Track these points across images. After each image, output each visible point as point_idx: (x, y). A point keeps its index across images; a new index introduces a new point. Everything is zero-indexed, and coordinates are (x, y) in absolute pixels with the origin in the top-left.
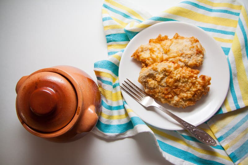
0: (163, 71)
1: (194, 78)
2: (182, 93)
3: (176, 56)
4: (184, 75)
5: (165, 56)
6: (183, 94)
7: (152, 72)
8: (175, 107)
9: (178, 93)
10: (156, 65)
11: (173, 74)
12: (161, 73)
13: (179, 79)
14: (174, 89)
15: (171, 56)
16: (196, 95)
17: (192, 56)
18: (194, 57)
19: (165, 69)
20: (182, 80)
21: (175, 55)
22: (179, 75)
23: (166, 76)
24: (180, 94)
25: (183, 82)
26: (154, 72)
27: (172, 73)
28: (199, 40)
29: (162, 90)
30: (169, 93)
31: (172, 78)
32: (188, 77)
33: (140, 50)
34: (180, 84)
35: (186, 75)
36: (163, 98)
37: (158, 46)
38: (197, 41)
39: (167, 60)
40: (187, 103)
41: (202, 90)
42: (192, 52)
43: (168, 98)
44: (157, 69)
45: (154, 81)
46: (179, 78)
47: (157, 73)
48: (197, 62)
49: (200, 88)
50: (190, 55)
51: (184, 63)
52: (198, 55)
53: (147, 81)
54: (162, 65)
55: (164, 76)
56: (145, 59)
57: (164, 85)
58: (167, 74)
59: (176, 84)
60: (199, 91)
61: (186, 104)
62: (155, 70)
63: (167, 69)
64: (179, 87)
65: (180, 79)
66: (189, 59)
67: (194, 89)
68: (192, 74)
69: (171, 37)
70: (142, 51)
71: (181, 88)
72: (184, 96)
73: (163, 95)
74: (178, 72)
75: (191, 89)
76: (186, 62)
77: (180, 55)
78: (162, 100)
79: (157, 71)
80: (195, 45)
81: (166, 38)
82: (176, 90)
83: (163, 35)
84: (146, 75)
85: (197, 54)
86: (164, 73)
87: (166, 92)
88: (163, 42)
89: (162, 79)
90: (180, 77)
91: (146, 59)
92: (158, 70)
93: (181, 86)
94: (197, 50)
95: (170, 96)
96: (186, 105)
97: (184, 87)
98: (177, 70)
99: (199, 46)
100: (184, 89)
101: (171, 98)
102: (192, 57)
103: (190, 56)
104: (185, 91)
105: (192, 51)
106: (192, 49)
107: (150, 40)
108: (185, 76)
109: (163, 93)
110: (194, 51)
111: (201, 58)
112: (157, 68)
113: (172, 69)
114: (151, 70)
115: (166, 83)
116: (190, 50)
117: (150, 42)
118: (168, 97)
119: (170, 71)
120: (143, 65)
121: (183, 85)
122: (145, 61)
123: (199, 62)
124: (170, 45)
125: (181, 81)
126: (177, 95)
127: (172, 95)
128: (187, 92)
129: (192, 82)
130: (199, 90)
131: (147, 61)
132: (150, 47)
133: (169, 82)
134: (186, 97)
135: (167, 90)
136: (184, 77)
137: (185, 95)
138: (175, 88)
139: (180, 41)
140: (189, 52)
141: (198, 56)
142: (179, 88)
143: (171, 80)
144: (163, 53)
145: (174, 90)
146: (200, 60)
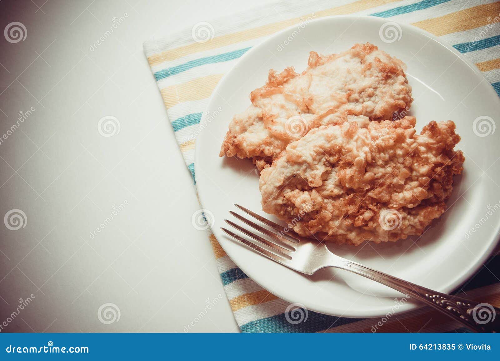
0: (317, 158)
1: (409, 141)
2: (396, 194)
3: (338, 107)
4: (379, 142)
5: (308, 119)
6: (401, 195)
7: (289, 171)
8: (395, 240)
9: (386, 197)
10: (294, 148)
11: (349, 151)
12: (316, 163)
13: (370, 159)
14: (368, 191)
15: (322, 113)
16: (435, 185)
17: (375, 88)
18: (384, 90)
19: (321, 147)
20: (380, 158)
21: (333, 104)
22: (367, 149)
23: (333, 165)
24: (391, 198)
25: (386, 163)
26: (296, 167)
27: (343, 150)
28: (375, 45)
29: (338, 209)
30: (362, 208)
31: (349, 164)
32: (391, 142)
33: (238, 128)
34: (380, 171)
35: (383, 140)
36: (351, 228)
37: (279, 99)
38: (372, 48)
39: (316, 124)
40: (422, 214)
41: (445, 162)
42: (374, 79)
43: (366, 222)
44: (300, 157)
45: (306, 193)
46: (369, 154)
47: (304, 167)
48: (398, 99)
49: (439, 159)
50: (370, 87)
51: (365, 115)
52: (390, 81)
53: (289, 200)
54: (308, 142)
55: (329, 169)
56: (259, 146)
57: (337, 191)
58: (332, 159)
59: (368, 175)
60: (439, 170)
61: (422, 219)
62: (294, 162)
63: (327, 146)
64: (381, 181)
65: (373, 158)
66: (373, 99)
67: (424, 169)
68: (399, 131)
69: (300, 67)
70: (244, 130)
71: (388, 181)
72: (405, 199)
73: (348, 222)
74: (359, 142)
75: (414, 173)
76: (369, 110)
77: (345, 100)
78: (352, 235)
79: (305, 162)
80: (370, 58)
81: (289, 75)
82: (378, 190)
83: (279, 71)
84: (278, 184)
85: (387, 77)
86: (324, 160)
87: (351, 209)
88: (288, 88)
89: (325, 177)
90: (371, 152)
91: (263, 146)
92: (303, 158)
93: (383, 176)
94: (383, 70)
95: (368, 215)
96: (421, 223)
97: (393, 175)
98: (355, 138)
99: (384, 60)
100: (395, 180)
101: (372, 219)
102: (377, 92)
103: (371, 90)
104: (402, 182)
105: (371, 76)
106: (368, 73)
107: (252, 93)
108: (383, 144)
109: (347, 216)
110: (376, 75)
111: (403, 84)
112: (300, 154)
113: (340, 141)
114: (285, 167)
115: (340, 185)
116: (365, 76)
117: (253, 100)
118: (364, 220)
119: (337, 148)
120: (261, 163)
121: (389, 169)
122: (262, 152)
123: (401, 96)
124: (309, 87)
125: (380, 162)
126: (385, 205)
127: (373, 211)
128: (408, 186)
129: (407, 154)
130: (437, 165)
131: (268, 150)
132: (258, 112)
133: (348, 177)
134: (414, 200)
135: (351, 202)
136: (381, 149)
137: (407, 194)
138: (372, 189)
139: (328, 67)
140: (367, 82)
141: (393, 83)
142: (382, 185)
143: (349, 172)
144: (299, 111)
145: (370, 194)
146: (401, 91)
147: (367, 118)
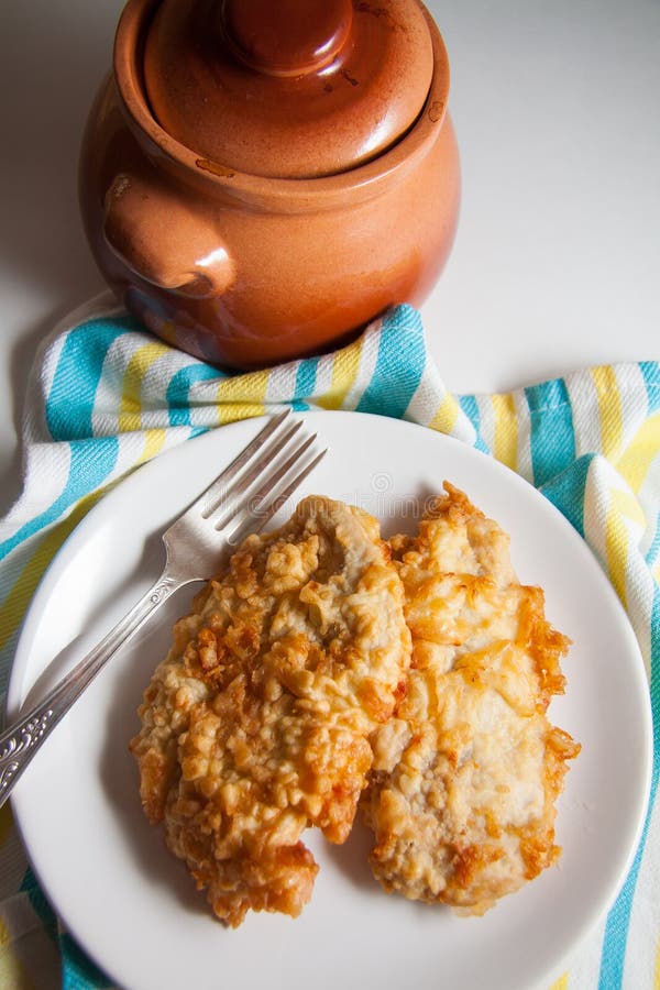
0: (351, 615)
1: (297, 796)
2: (218, 725)
3: (438, 725)
4: (325, 735)
5: (440, 657)
6: (212, 732)
7: (353, 561)
8: (146, 693)
9: (223, 704)
10: (390, 588)
11: (335, 676)
12: (345, 608)
13: (302, 703)
14: (249, 676)
15: (440, 690)
16: (194, 805)
17: (440, 815)
18: (429, 831)
19: (367, 630)
20: (294, 725)
21: (449, 720)
22: (324, 707)
23: (326, 643)
24: (216, 713)
25: (279, 732)
26: (354, 574)
27: (342, 666)
28: (537, 879)
29: (249, 615)
30: (226, 654)
31: (313, 665)
32: (311, 756)
33: (482, 530)
34: (271, 715)
35: (323, 746)
36: (204, 623)
37: (505, 629)
38: (532, 866)
39: (418, 662)
40: (160, 756)
41: (224, 844)
42: (462, 823)
43: (200, 647)
44: (368, 587)
45: (303, 575)
46: (310, 706)
47: (347, 587)
48: (397, 849)
49: (236, 833)
50: (447, 804)
51: (397, 768)
52: (441, 854)
53: (306, 540)
54: (389, 616)
55: (324, 630)
56: (430, 548)
57: (279, 625)
58: (337, 644)
59: (275, 691)
60: (217, 822)
61: (152, 751)
62: (363, 578)
63: (365, 644)
64: (254, 709)
65: (300, 712)
66: (421, 799)
67: (232, 794)
68: (325, 785)
69: (561, 712)
70: (474, 541)
71: (246, 721)
72: (202, 732)
73: (217, 623)
74: (342, 703)
75: (234, 776)
76: (403, 778)
77: (447, 744)
78: (192, 622)
79: (355, 590)
80: (509, 844)
81: (550, 683)
82: (242, 695)
83: (566, 664)
84: (339, 531)
85: (451, 850)
86: (343, 626)
87: (235, 633)
88: (524, 663)
89: (310, 614)
90: (314, 714)
91: (427, 554)
92: (363, 591)
93: (260, 716)
94: (471, 852)
95: (210, 656)
96: (145, 750)
97: (253, 737)
98: (354, 699)
99: (495, 871)
100: (241, 733)
101: (198, 662)
102: (430, 816)
103: (440, 804)
104: (231, 744)
105: (471, 824)
106: (481, 821)
107: (540, 591)
108: (315, 740)
109: (229, 623)
110: (469, 833)
111: (425, 879)
112: (374, 589)
113: (362, 668)
114: (365, 556)
115: (287, 637)
116: (475, 811)
117: (528, 589)
118: (205, 645)
119: (352, 657)
120: (399, 541)
121: (267, 734)
122: (417, 550)
123: (401, 859)
124: (505, 699)
125: (287, 721)
126: (210, 701)
127: (211, 669)
128: (220, 754)
129: (275, 778)
130: (227, 823)
131: (415, 559)
132: (500, 581)
133: (291, 651)
134: (189, 749)
135: (246, 640)
136: (308, 733)
137: (206, 742)
138: (249, 688)
139: (534, 762)
140: (461, 804)
141: (434, 857)
142: (247, 709)
143: (299, 660)
144: (462, 650)
145: (241, 678)
146: (412, 865)
147: (390, 769)
